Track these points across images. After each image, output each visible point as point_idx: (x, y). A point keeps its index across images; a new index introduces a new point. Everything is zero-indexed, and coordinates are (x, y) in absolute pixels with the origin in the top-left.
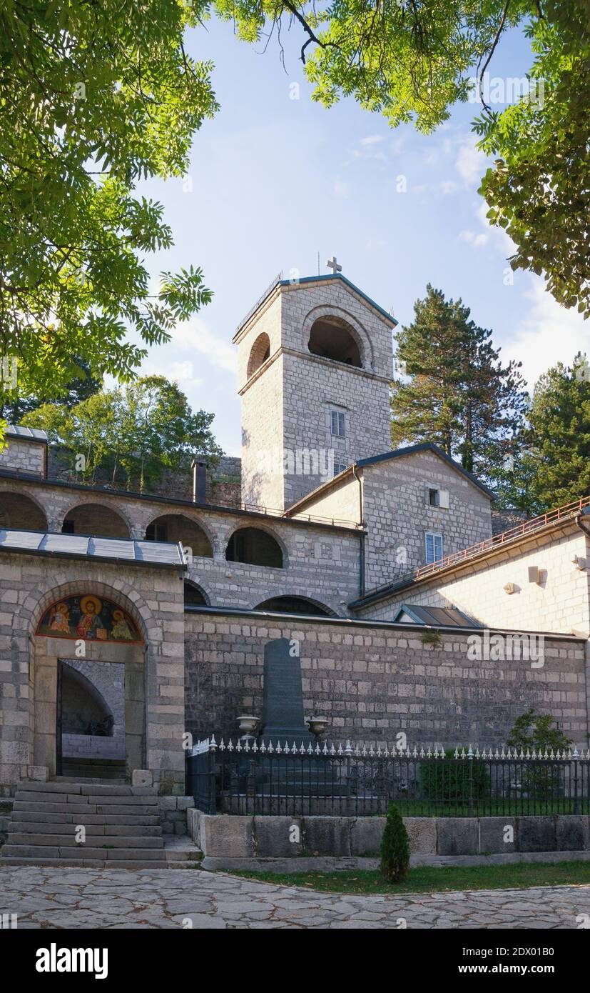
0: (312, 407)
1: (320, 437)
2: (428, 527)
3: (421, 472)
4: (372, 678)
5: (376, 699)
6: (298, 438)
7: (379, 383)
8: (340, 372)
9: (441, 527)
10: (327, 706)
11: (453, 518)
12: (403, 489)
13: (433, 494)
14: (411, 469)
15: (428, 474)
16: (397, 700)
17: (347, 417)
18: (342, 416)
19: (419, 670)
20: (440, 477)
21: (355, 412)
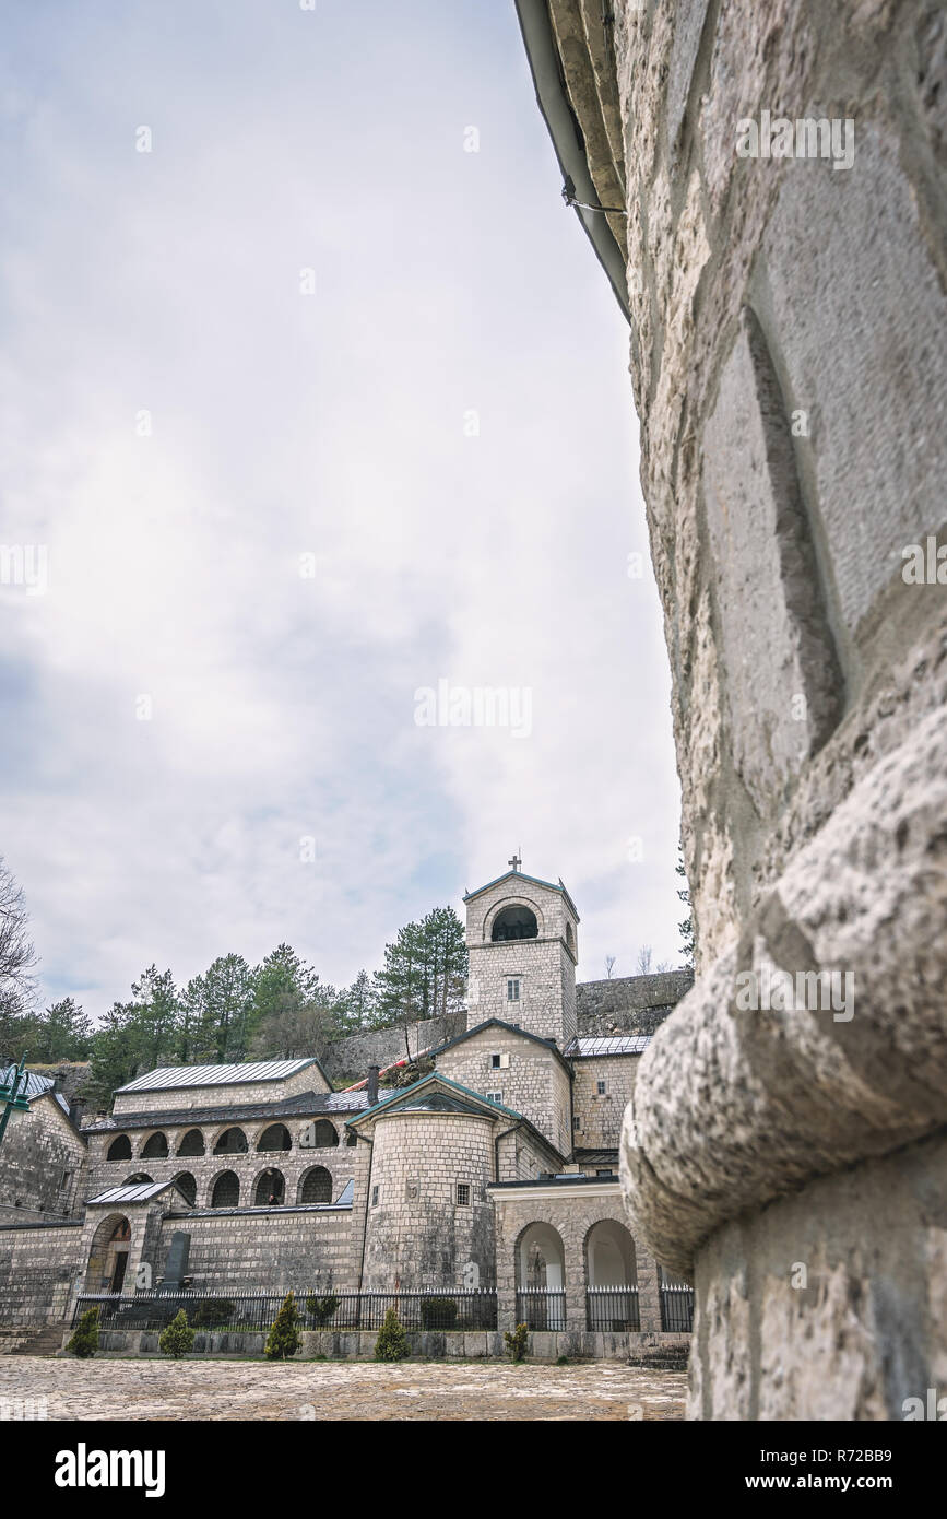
0: (491, 984)
1: (498, 1006)
2: (490, 1088)
3: (486, 1044)
4: (236, 1246)
5: (237, 1260)
6: (480, 1012)
7: (552, 944)
8: (516, 947)
9: (501, 1084)
10: (214, 1266)
11: (514, 1074)
12: (469, 1062)
13: (496, 1060)
14: (477, 1044)
15: (492, 1043)
16: (246, 1260)
17: (522, 981)
18: (517, 982)
19: (259, 1239)
20: (503, 1043)
21: (527, 975)
